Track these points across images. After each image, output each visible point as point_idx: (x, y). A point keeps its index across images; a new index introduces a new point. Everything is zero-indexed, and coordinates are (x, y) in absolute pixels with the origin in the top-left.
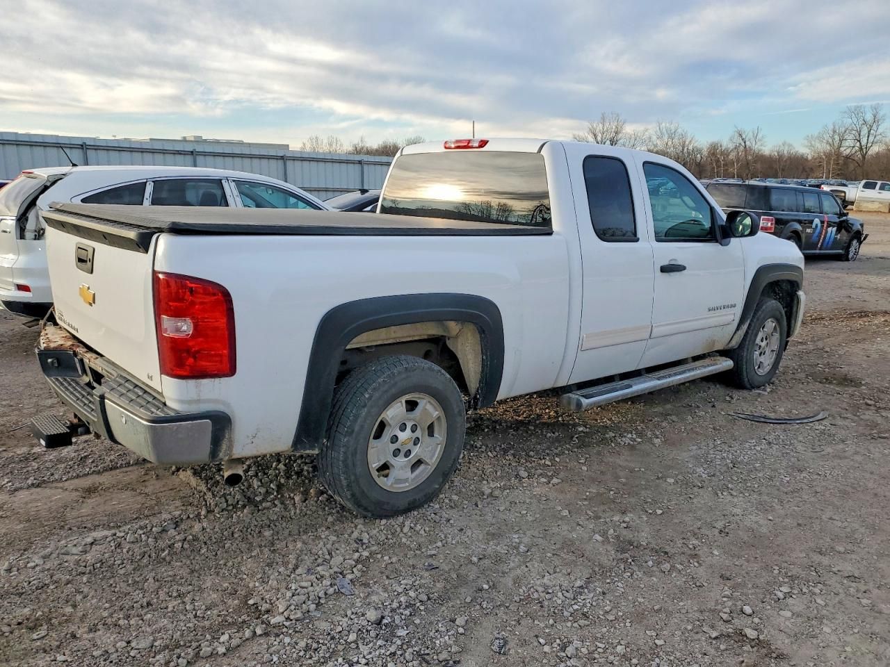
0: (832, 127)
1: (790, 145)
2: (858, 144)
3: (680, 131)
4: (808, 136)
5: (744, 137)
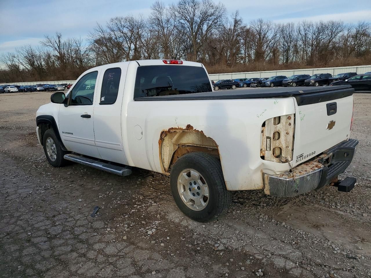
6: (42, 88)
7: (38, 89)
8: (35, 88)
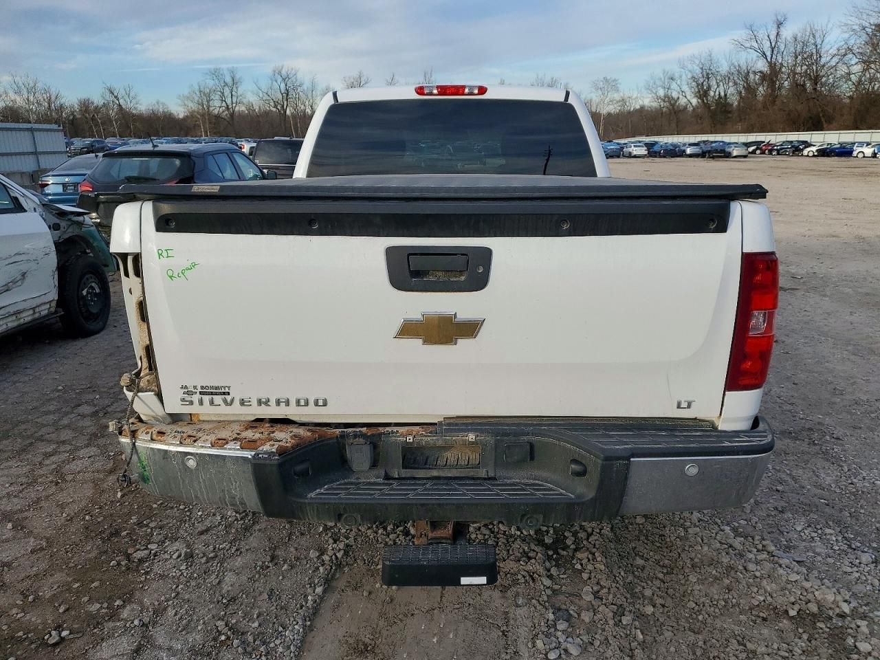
0: (198, 87)
1: (164, 104)
2: (224, 104)
3: (39, 85)
4: (180, 96)
5: (116, 94)
6: (698, 150)
7: (689, 151)
8: (683, 148)
